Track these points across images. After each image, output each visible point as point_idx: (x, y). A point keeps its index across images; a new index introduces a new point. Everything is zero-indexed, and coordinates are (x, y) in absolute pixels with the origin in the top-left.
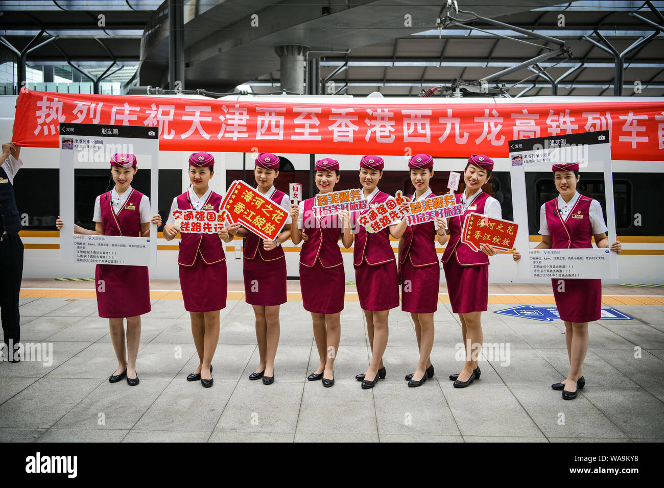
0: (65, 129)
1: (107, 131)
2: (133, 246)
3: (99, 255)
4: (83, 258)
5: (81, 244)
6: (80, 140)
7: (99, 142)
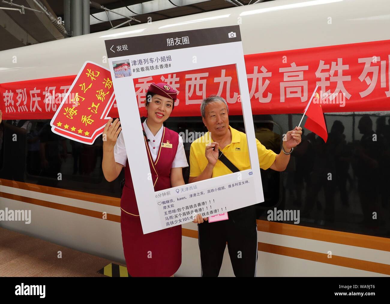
0: (115, 49)
1: (175, 41)
2: (233, 185)
3: (194, 209)
4: (174, 220)
5: (168, 202)
6: (140, 60)
7: (166, 58)
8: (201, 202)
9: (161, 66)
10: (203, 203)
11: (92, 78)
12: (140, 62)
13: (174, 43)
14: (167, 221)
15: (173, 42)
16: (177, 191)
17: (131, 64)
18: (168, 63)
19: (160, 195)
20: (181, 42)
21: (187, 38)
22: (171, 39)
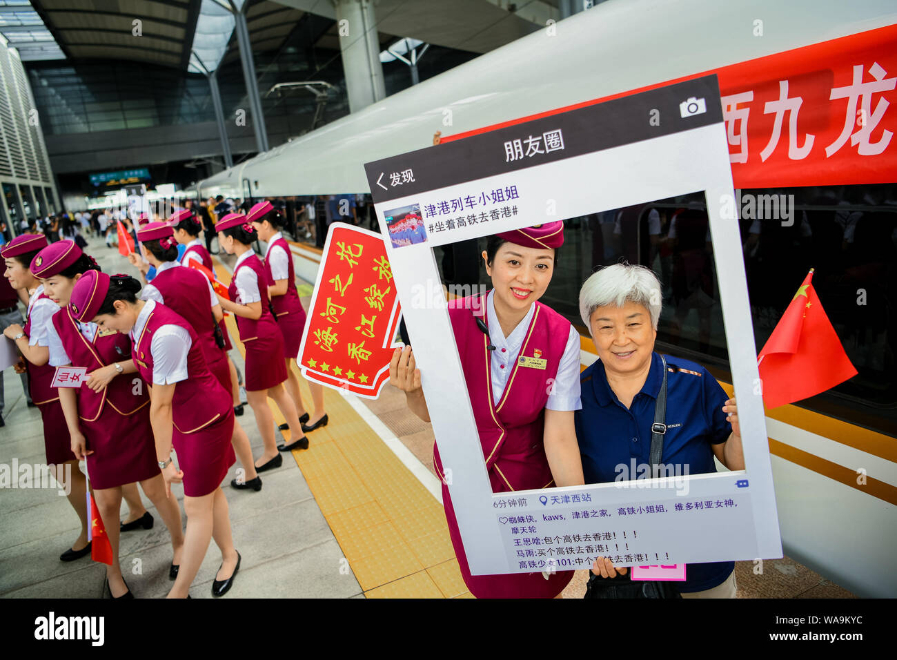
0: (387, 181)
2: (689, 506)
4: (537, 559)
5: (521, 519)
6: (442, 204)
7: (505, 193)
8: (601, 531)
9: (494, 214)
10: (608, 536)
11: (351, 262)
12: (444, 206)
13: (525, 152)
14: (521, 559)
15: (521, 150)
16: (543, 499)
17: (424, 214)
18: (510, 203)
19: (503, 504)
20: (542, 147)
21: (558, 133)
22: (515, 142)
